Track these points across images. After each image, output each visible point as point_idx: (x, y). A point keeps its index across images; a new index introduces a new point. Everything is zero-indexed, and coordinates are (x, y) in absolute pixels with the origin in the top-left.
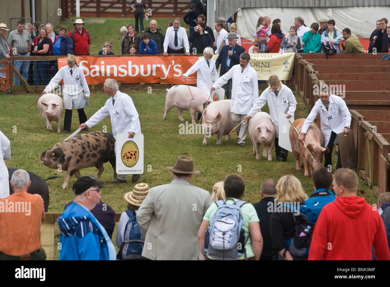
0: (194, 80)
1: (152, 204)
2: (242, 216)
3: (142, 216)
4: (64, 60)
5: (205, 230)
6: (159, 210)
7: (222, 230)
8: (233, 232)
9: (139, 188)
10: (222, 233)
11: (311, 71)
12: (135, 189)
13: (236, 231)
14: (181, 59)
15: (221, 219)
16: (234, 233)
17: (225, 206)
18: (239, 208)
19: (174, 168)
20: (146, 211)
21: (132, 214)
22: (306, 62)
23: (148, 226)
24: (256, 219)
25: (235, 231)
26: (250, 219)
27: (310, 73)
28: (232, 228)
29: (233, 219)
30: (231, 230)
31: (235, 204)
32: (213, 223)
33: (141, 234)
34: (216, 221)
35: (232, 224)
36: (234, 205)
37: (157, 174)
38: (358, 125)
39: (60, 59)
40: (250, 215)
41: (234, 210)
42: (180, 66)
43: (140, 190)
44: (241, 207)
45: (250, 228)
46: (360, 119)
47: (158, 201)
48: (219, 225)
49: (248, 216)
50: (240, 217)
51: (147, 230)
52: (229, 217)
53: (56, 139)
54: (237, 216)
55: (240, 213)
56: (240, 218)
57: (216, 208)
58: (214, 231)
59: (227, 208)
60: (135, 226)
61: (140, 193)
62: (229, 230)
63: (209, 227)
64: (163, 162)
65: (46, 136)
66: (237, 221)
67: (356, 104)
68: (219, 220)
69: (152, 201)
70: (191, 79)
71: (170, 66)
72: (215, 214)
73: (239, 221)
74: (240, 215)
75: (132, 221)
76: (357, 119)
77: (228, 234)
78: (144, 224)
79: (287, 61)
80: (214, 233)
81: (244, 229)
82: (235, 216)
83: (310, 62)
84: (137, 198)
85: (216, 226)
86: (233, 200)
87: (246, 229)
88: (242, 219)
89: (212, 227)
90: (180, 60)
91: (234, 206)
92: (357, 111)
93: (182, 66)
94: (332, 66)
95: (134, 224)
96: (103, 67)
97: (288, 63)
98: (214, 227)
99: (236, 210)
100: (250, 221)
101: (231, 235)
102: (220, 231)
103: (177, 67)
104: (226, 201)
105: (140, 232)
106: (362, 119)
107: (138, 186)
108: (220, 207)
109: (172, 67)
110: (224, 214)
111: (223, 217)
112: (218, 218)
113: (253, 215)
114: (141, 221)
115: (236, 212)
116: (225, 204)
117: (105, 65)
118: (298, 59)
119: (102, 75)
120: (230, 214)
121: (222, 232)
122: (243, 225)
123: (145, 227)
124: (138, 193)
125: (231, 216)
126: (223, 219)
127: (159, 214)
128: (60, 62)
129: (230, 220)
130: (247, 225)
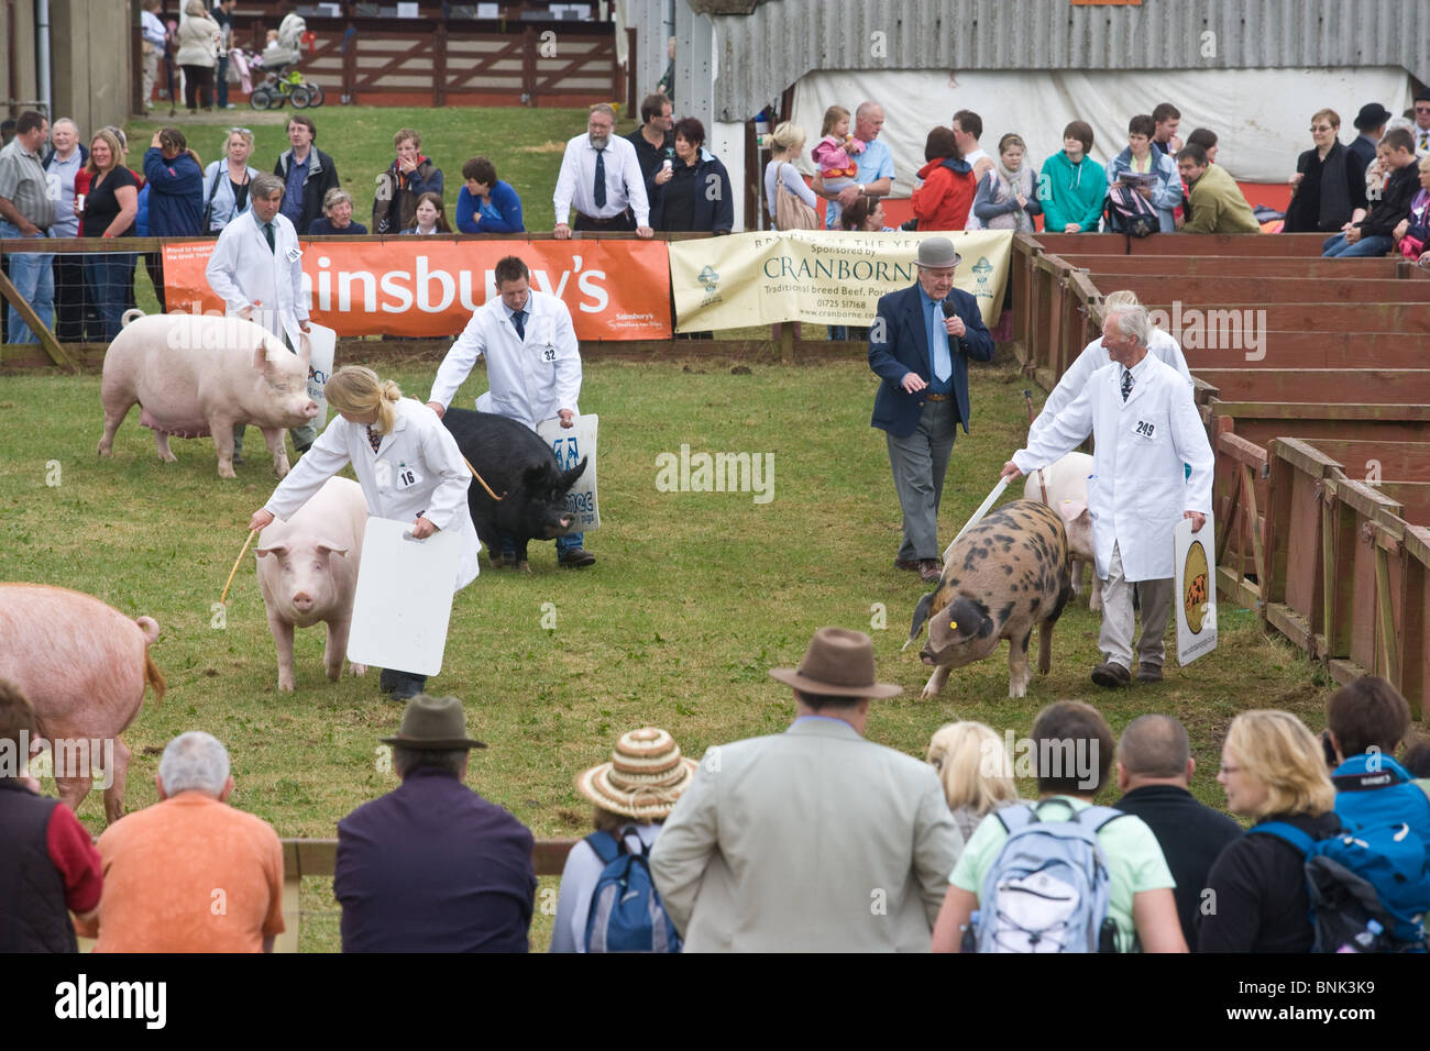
0: (651, 324)
1: (711, 811)
2: (1103, 869)
3: (668, 857)
4: (185, 253)
5: (959, 925)
6: (735, 839)
7: (1026, 925)
8: (1070, 932)
9: (635, 746)
10: (1027, 937)
11: (1089, 295)
12: (620, 753)
13: (1083, 928)
14: (607, 250)
15: (1021, 879)
16: (1073, 937)
17: (1037, 827)
18: (1091, 837)
19: (800, 674)
20: (689, 840)
21: (613, 849)
22: (1065, 265)
23: (695, 898)
24: (1161, 878)
25: (1078, 927)
26: (1136, 878)
27: (1086, 301)
28: (1066, 918)
29: (1071, 882)
30: (1061, 925)
31: (1075, 819)
32: (993, 898)
33: (654, 930)
34: (1002, 889)
35: (1067, 899)
36: (1073, 825)
37: (584, 674)
38: (1322, 497)
39: (169, 250)
40: (1137, 860)
41: (1071, 843)
42: (601, 275)
43: (643, 753)
44: (1098, 830)
45: (1136, 915)
46: (1327, 471)
47: (735, 799)
48: (1011, 904)
49: (1129, 866)
50: (1099, 872)
51: (690, 914)
52: (1052, 874)
53: (185, 539)
54: (1084, 868)
55: (1097, 853)
56: (1096, 875)
57: (1003, 838)
58: (994, 929)
59: (1046, 838)
60: (627, 897)
61: (641, 768)
62: (1056, 923)
63: (975, 915)
64: (594, 626)
65: (144, 529)
66: (1086, 888)
67: (1287, 417)
68: (1015, 883)
69: (711, 802)
70: (644, 321)
71: (566, 274)
72: (998, 862)
73: (1094, 888)
74: (1097, 864)
75: (617, 879)
76: (1318, 474)
77: (1052, 941)
78: (679, 891)
79: (983, 258)
80: (994, 936)
81: (1113, 920)
82: (1078, 870)
83: (1080, 263)
84: (630, 787)
85: (1002, 909)
86: (1067, 804)
87: (1123, 920)
88: (1106, 878)
89: (989, 911)
90: (604, 255)
91: (1072, 830)
92: (1306, 442)
93: (608, 275)
94: (1161, 278)
95: (624, 891)
96: (325, 279)
97: (989, 268)
98: (993, 912)
99: (1080, 844)
100: (1139, 888)
101: (1064, 943)
102: (1020, 929)
103: (590, 280)
104: (1039, 807)
105: (650, 920)
106: (1338, 471)
107: (632, 739)
108: (1015, 833)
109: (574, 279)
110: (1034, 859)
111: (1031, 872)
112: (1011, 878)
113: (1147, 863)
114: (665, 877)
115: (1082, 853)
116: (1035, 819)
117: (334, 272)
118: (1028, 252)
119: (322, 308)
120: (1059, 862)
121: (1029, 932)
122: (1110, 903)
123: (682, 901)
124: (635, 768)
125: (1061, 867)
126: (1031, 882)
127: (734, 850)
128: (170, 257)
129: (1054, 884)
130: (1127, 902)
